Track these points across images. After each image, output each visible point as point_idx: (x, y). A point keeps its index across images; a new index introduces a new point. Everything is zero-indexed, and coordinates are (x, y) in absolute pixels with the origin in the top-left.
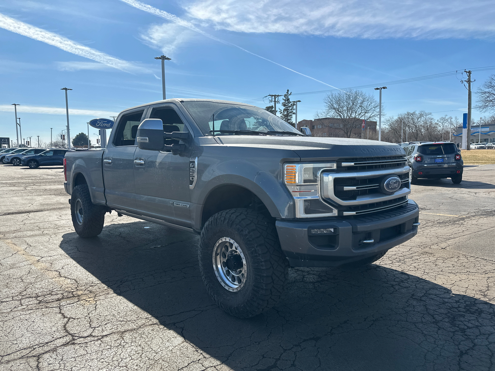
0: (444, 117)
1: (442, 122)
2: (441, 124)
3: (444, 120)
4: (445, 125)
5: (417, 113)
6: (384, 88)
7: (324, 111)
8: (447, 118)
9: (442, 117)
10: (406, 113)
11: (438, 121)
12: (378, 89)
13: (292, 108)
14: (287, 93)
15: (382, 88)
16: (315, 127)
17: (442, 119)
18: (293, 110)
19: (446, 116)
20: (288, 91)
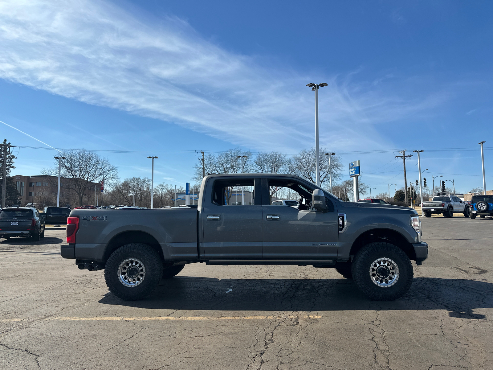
0: (162, 184)
1: (160, 188)
2: (160, 190)
3: (162, 186)
4: (163, 191)
5: (142, 179)
6: (156, 157)
7: (54, 168)
8: (164, 185)
9: (161, 184)
10: (132, 178)
11: (157, 187)
12: (150, 157)
13: (11, 161)
14: (3, 142)
15: (154, 157)
16: (33, 184)
17: (161, 185)
18: (11, 163)
19: (164, 183)
20: (5, 140)
